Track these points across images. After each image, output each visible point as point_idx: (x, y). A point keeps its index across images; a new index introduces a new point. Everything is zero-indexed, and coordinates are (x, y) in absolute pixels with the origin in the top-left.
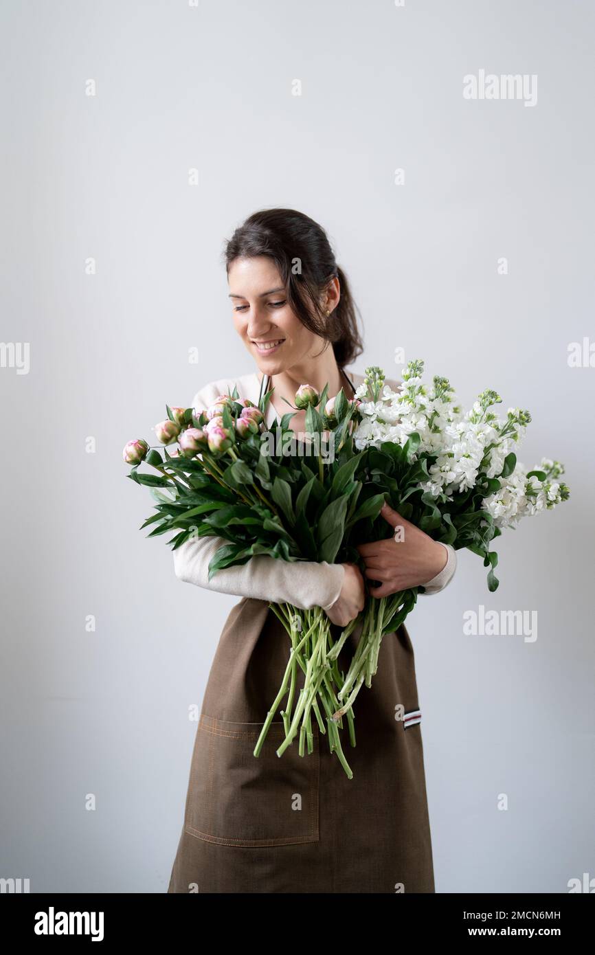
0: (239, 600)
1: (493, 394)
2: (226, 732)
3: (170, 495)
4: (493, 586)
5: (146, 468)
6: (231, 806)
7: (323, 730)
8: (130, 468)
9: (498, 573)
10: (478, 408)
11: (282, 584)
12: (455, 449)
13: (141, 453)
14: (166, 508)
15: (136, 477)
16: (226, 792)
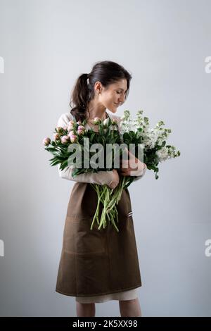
0: (75, 182)
1: (162, 122)
2: (75, 222)
3: (58, 153)
4: (157, 178)
5: (50, 146)
6: (78, 243)
7: (109, 219)
8: (46, 147)
9: (158, 174)
10: (158, 125)
11: (95, 179)
12: (150, 136)
13: (49, 142)
14: (57, 157)
15: (48, 149)
16: (77, 239)
